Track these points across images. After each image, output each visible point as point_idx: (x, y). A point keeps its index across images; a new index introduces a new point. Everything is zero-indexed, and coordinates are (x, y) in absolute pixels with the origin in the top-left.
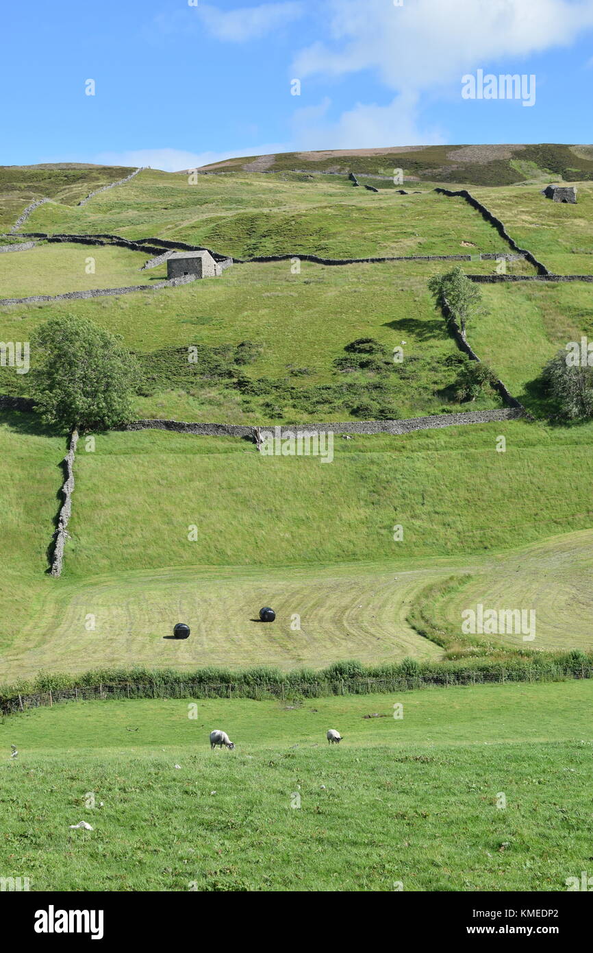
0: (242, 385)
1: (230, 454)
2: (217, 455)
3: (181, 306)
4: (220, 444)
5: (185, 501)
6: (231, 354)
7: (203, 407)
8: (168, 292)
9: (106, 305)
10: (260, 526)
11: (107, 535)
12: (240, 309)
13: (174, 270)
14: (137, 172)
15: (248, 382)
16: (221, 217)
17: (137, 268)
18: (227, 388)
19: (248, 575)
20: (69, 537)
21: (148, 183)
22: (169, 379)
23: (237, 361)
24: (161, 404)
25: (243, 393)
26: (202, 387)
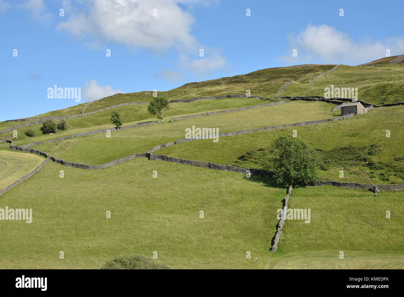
0: (370, 165)
1: (361, 198)
2: (355, 198)
3: (345, 128)
4: (357, 193)
5: (338, 219)
6: (367, 150)
7: (351, 175)
8: (340, 122)
9: (311, 129)
10: (373, 232)
11: (300, 234)
12: (373, 129)
13: (345, 111)
14: (336, 67)
15: (373, 163)
16: (369, 86)
17: (329, 111)
18: (363, 166)
19: (364, 256)
20: (282, 234)
21: (341, 71)
22: (337, 162)
23: (369, 154)
24: (331, 173)
25: (371, 169)
26: (352, 166)
